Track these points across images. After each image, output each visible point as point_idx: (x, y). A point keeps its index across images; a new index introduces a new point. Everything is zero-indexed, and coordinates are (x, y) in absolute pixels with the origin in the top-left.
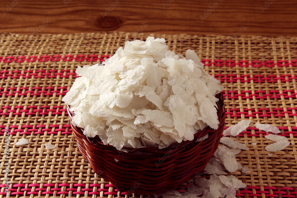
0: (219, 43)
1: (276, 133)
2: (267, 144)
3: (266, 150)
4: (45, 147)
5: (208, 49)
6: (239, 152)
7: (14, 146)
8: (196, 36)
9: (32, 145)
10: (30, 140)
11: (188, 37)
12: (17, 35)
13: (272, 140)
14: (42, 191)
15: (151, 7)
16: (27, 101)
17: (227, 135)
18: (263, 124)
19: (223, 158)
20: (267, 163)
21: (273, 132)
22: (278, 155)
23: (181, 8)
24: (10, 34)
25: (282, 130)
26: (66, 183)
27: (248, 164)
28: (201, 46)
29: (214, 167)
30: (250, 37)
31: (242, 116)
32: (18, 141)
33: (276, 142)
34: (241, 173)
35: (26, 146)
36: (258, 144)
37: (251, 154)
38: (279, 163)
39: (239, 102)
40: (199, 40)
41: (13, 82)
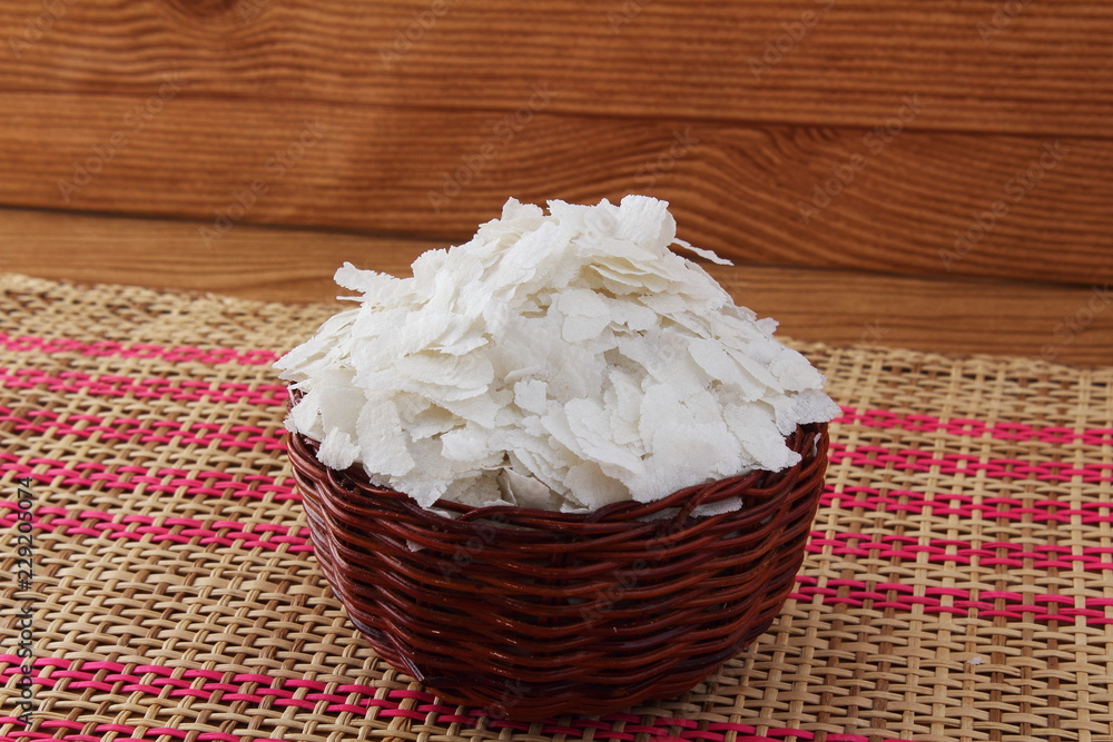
0: (894, 370)
5: (852, 383)
12: (229, 301)
14: (176, 687)
16: (201, 459)
20: (973, 686)
22: (1018, 667)
24: (210, 294)
25: (1050, 604)
26: (263, 674)
30: (1008, 363)
31: (922, 556)
36: (956, 633)
38: (1016, 690)
39: (919, 522)
40: (829, 356)
41: (175, 408)
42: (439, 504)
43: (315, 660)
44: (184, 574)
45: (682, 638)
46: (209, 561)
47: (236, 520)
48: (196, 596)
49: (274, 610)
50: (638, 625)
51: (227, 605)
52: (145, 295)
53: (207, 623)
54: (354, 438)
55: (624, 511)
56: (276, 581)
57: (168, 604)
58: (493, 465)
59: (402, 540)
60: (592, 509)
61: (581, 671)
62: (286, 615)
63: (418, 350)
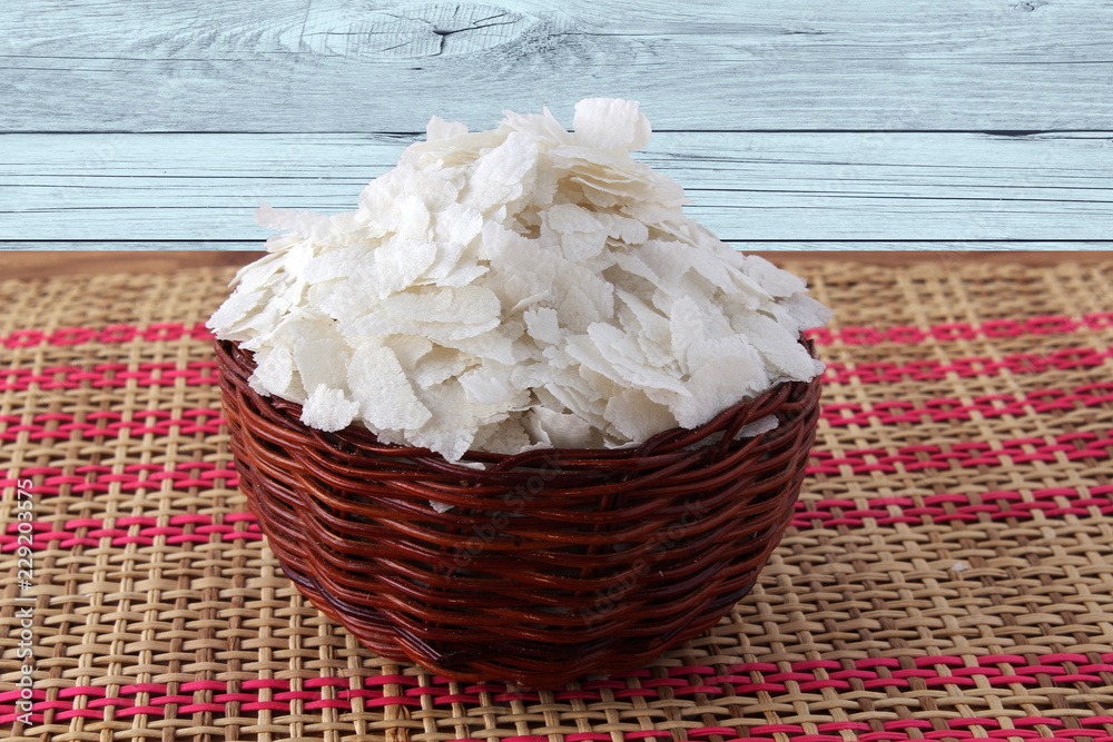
42: (469, 456)
43: (262, 655)
44: (62, 583)
45: (718, 575)
46: (82, 565)
47: (90, 517)
48: (88, 605)
49: (186, 608)
50: (682, 566)
51: (130, 610)
53: (116, 632)
54: (348, 394)
55: (671, 439)
56: (174, 578)
57: (60, 617)
58: (521, 406)
59: (424, 502)
60: (637, 442)
61: (621, 624)
62: (204, 612)
63: (403, 288)
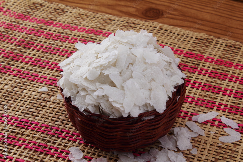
0: (228, 46)
1: (234, 128)
2: (223, 135)
3: (218, 140)
4: (57, 97)
5: (216, 49)
6: (197, 136)
7: (36, 91)
8: (212, 37)
9: (49, 94)
10: (50, 89)
11: (206, 36)
12: (81, 10)
13: (228, 133)
14: (39, 129)
15: (191, 7)
17: (195, 120)
18: (228, 119)
19: (180, 137)
20: (214, 150)
21: (231, 127)
22: (227, 146)
23: (214, 12)
24: (77, 8)
25: (240, 127)
27: (198, 147)
28: (212, 46)
29: (171, 142)
31: (215, 108)
32: (41, 88)
33: (230, 135)
34: (190, 152)
35: (45, 93)
36: (215, 133)
37: (205, 140)
38: (224, 153)
39: (218, 97)
40: (213, 40)
41: (60, 44)
42: (85, 110)
51: (56, 105)
52: (63, 6)
53: (50, 110)
